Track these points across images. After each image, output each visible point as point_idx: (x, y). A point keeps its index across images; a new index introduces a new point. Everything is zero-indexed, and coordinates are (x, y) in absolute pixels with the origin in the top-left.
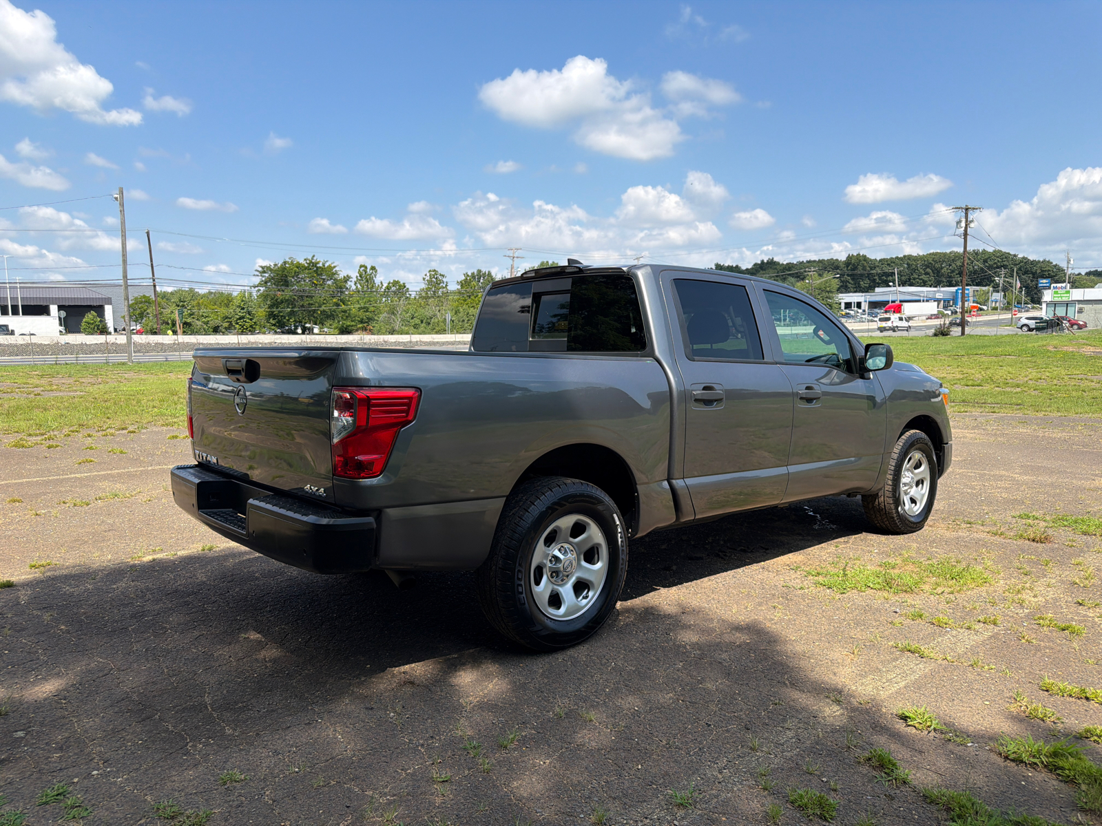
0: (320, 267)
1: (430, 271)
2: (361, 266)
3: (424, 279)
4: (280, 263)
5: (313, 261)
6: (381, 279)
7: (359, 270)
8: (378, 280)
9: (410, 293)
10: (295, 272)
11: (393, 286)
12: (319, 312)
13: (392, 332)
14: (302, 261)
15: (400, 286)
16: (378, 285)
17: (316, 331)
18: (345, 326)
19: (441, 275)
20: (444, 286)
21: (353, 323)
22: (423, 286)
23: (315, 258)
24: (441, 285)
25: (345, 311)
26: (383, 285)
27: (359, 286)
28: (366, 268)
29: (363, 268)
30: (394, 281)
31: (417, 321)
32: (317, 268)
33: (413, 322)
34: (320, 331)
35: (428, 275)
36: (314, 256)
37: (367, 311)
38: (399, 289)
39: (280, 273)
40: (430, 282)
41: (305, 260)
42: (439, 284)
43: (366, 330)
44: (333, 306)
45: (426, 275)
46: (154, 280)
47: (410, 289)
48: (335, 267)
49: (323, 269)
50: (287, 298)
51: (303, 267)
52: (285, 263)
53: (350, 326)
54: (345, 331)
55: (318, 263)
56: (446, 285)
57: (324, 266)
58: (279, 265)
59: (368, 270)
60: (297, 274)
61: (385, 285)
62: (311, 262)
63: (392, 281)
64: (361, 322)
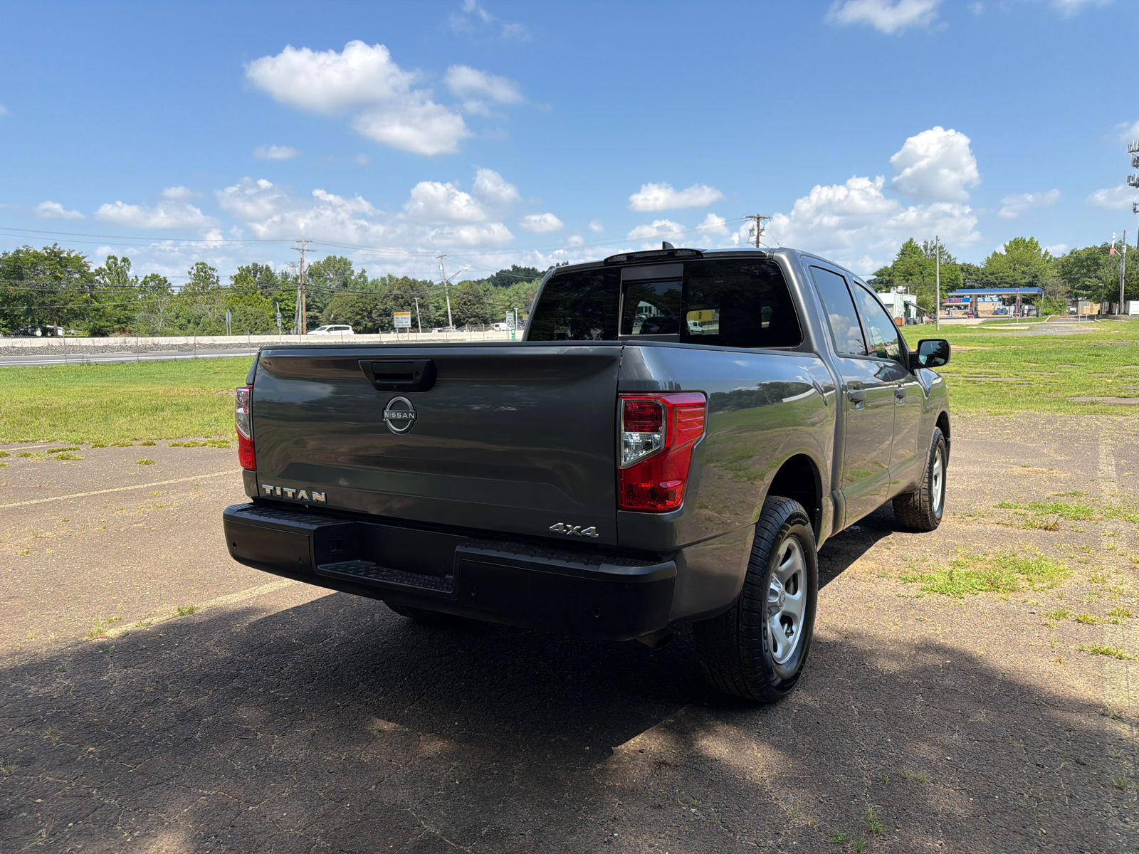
0: (65, 258)
1: (197, 264)
2: (109, 258)
3: (190, 273)
4: (11, 252)
5: (56, 250)
6: (137, 273)
7: (107, 262)
8: (131, 274)
9: (172, 288)
10: (32, 263)
11: (152, 281)
12: (66, 311)
13: (153, 333)
14: (39, 250)
15: (160, 280)
16: (133, 280)
17: (60, 332)
18: (98, 327)
19: (210, 269)
20: (215, 281)
21: (108, 324)
22: (189, 281)
23: (58, 247)
24: (211, 279)
25: (98, 310)
26: (138, 280)
27: (108, 281)
28: (116, 259)
29: (112, 260)
30: (153, 275)
31: (183, 321)
32: (61, 258)
33: (178, 322)
34: (66, 333)
35: (195, 268)
36: (56, 244)
37: (125, 309)
38: (159, 284)
39: (12, 264)
40: (197, 276)
41: (45, 248)
42: (209, 279)
43: (124, 331)
44: (83, 303)
45: (192, 268)
47: (173, 284)
48: (83, 258)
49: (68, 259)
50: (22, 294)
51: (42, 257)
52: (18, 251)
53: (104, 326)
54: (97, 332)
55: (62, 252)
56: (217, 280)
57: (69, 256)
58: (11, 254)
59: (119, 262)
60: (34, 265)
61: (141, 280)
62: (53, 252)
63: (149, 275)
64: (118, 322)
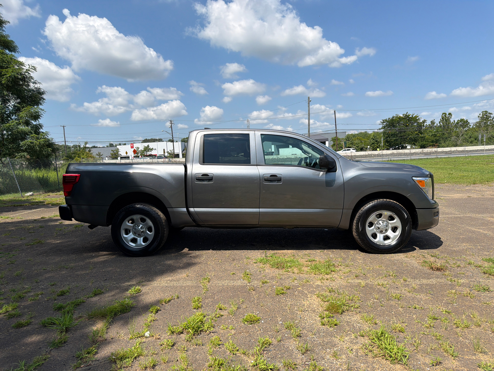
0: (410, 117)
1: (483, 112)
3: (479, 117)
4: (391, 117)
5: (407, 115)
6: (454, 119)
7: (442, 116)
8: (452, 120)
9: (470, 124)
11: (460, 122)
12: (408, 139)
13: (456, 145)
14: (402, 116)
15: (464, 121)
16: (452, 122)
17: (408, 147)
18: (423, 144)
19: (489, 113)
20: (491, 119)
21: (427, 143)
22: (478, 120)
23: (408, 113)
24: (490, 118)
25: (422, 137)
26: (455, 122)
27: (441, 124)
28: (446, 114)
29: (444, 115)
30: (461, 119)
31: (472, 139)
32: (409, 118)
33: (470, 140)
34: (411, 148)
35: (481, 114)
36: (407, 112)
37: (436, 136)
38: (464, 123)
39: (391, 122)
40: (482, 118)
41: (403, 115)
42: (488, 118)
43: (435, 146)
44: (416, 135)
45: (480, 114)
46: (336, 130)
47: (470, 123)
48: (418, 116)
49: (412, 118)
50: (393, 133)
51: (402, 118)
52: (393, 117)
53: (426, 144)
54: (423, 147)
55: (410, 115)
56: (493, 119)
57: (413, 116)
58: (391, 118)
59: (447, 115)
60: (398, 122)
61: (456, 121)
62: (406, 115)
63: (460, 120)
64: (433, 142)
